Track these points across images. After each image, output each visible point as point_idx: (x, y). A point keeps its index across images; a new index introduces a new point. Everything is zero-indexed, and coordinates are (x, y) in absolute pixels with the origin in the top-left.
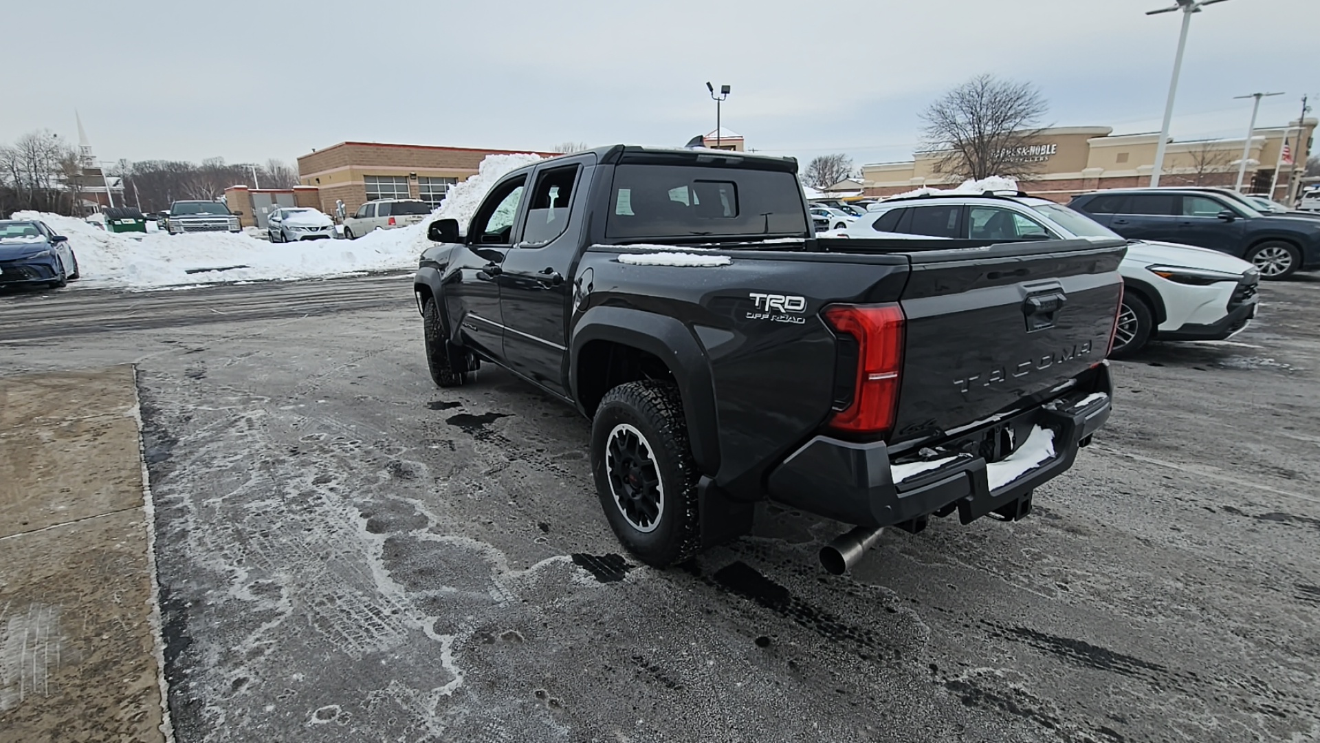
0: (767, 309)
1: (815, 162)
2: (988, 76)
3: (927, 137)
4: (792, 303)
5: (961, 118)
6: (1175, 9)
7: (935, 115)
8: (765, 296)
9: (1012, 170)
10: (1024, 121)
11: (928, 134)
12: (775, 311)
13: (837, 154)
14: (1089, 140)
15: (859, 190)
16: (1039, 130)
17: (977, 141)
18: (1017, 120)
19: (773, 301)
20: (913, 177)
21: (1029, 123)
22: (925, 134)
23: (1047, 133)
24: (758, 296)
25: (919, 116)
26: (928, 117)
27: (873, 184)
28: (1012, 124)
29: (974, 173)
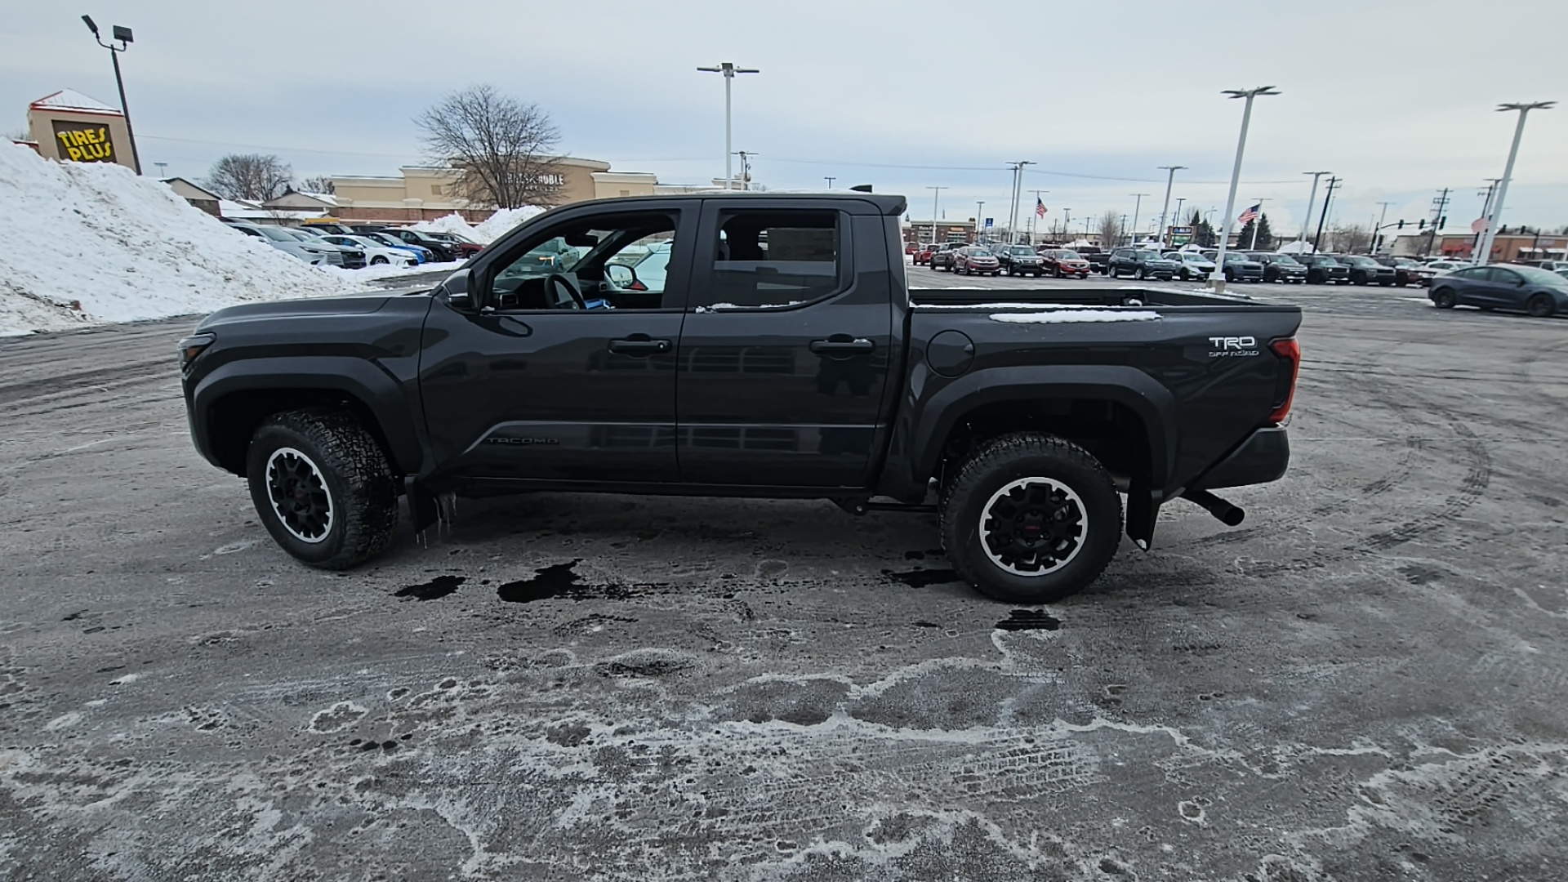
0: (1226, 348)
1: (226, 162)
2: (489, 89)
3: (430, 150)
4: (1244, 342)
5: (469, 134)
6: (718, 71)
7: (435, 125)
8: (1221, 339)
9: (538, 200)
10: (540, 146)
11: (431, 147)
12: (1231, 349)
13: (263, 154)
14: (592, 174)
15: (321, 209)
16: (556, 159)
17: (491, 161)
18: (533, 144)
19: (1229, 342)
20: (406, 198)
21: (545, 149)
22: (428, 146)
23: (565, 162)
24: (1217, 339)
25: (415, 122)
26: (427, 125)
27: (351, 203)
28: (529, 149)
29: (497, 199)
